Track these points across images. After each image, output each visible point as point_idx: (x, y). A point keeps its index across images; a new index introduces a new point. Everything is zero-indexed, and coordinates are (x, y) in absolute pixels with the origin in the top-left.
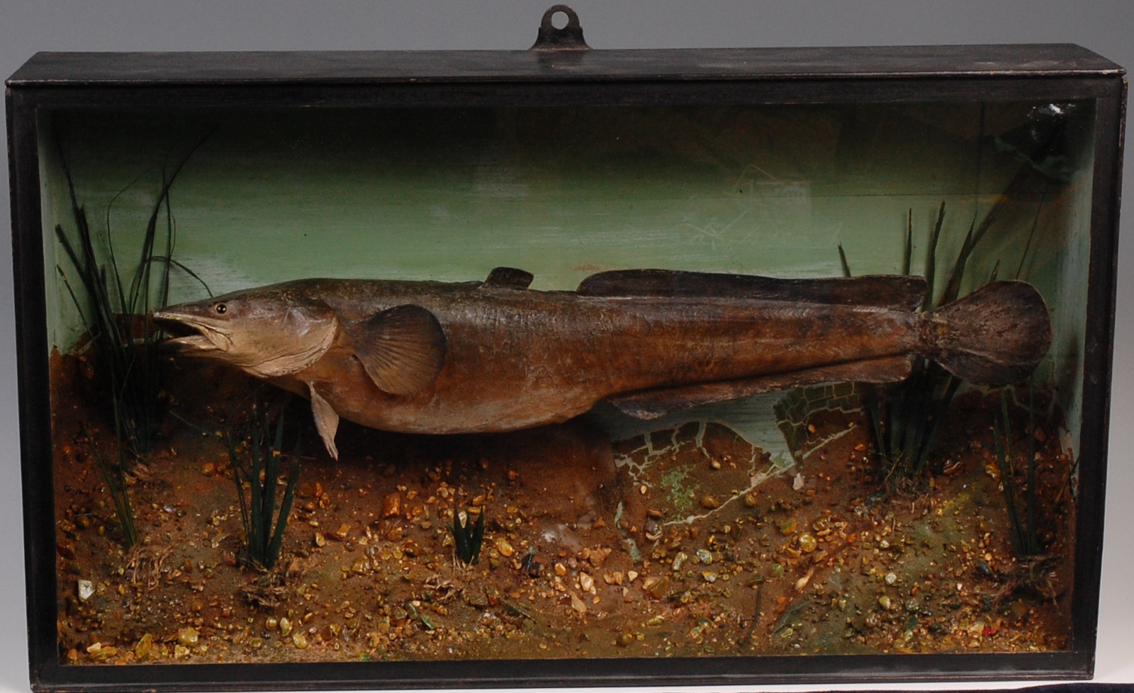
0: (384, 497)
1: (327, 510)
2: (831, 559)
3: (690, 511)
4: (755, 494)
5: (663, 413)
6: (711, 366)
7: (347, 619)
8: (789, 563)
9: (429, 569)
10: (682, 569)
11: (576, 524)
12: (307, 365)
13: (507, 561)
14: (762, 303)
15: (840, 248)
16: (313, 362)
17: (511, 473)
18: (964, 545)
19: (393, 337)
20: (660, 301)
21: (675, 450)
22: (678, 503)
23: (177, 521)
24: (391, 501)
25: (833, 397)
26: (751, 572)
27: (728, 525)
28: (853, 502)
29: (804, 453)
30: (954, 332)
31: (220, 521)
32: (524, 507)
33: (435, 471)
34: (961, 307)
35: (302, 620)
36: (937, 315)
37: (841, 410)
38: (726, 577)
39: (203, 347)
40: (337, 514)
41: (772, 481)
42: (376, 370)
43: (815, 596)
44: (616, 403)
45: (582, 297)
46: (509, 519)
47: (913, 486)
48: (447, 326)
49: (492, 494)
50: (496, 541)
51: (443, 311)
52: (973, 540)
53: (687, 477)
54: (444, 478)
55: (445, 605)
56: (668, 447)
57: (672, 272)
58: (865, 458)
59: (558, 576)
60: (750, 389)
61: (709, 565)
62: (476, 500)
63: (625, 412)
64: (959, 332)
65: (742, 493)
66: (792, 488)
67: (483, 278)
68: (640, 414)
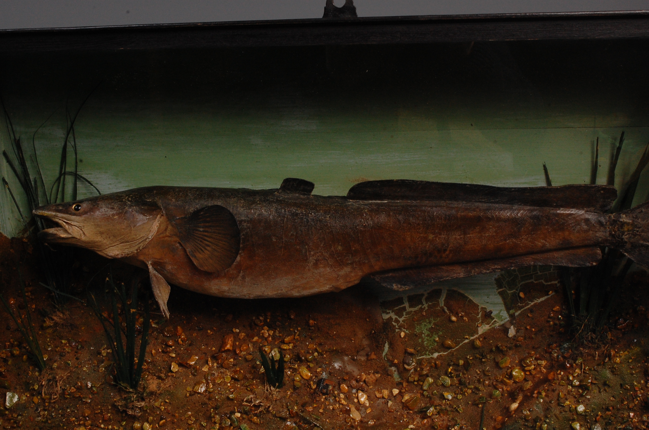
0: (224, 336)
1: (183, 345)
2: (536, 392)
3: (435, 350)
4: (481, 339)
5: (412, 287)
6: (447, 253)
7: (189, 425)
8: (505, 388)
9: (248, 390)
10: (430, 389)
11: (356, 356)
12: (137, 250)
13: (307, 382)
14: (485, 205)
15: (544, 166)
16: (141, 248)
17: (311, 321)
18: (636, 385)
19: (207, 229)
20: (408, 204)
21: (425, 307)
22: (427, 344)
23: (76, 352)
24: (227, 340)
25: (537, 273)
26: (477, 394)
27: (462, 360)
28: (551, 346)
29: (516, 311)
30: (637, 230)
31: (107, 352)
32: (320, 345)
33: (259, 319)
34: (643, 210)
35: (158, 424)
36: (624, 216)
37: (543, 282)
38: (460, 397)
39: (63, 236)
40: (190, 348)
41: (493, 330)
42: (195, 253)
43: (524, 420)
44: (377, 278)
45: (351, 201)
46: (308, 353)
47: (596, 338)
48: (248, 221)
49: (298, 335)
50: (299, 369)
51: (246, 210)
52: (642, 382)
53: (433, 326)
54: (266, 324)
55: (257, 416)
56: (420, 306)
57: (417, 181)
58: (560, 316)
59: (342, 393)
60: (477, 270)
61: (448, 387)
62: (286, 340)
63: (384, 285)
64: (641, 229)
65: (472, 338)
66: (508, 336)
67: (277, 185)
68: (395, 287)
